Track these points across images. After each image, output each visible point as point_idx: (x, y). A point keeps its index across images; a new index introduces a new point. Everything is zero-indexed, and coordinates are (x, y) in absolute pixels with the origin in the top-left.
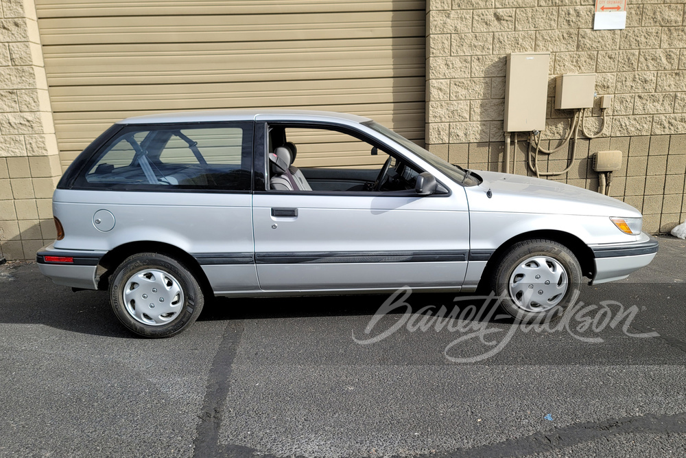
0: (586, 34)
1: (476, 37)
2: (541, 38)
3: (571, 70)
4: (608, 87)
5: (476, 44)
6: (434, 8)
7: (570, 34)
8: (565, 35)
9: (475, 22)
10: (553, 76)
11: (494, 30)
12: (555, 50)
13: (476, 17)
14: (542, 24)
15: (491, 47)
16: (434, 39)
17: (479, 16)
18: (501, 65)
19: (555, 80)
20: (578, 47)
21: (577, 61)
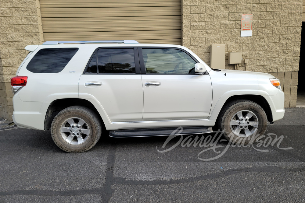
0: (238, 38)
1: (199, 39)
2: (222, 40)
3: (233, 50)
4: (247, 56)
5: (199, 41)
6: (184, 29)
7: (232, 38)
9: (199, 34)
10: (227, 52)
11: (205, 36)
12: (227, 43)
14: (222, 35)
15: (205, 42)
16: (184, 40)
17: (200, 32)
18: (208, 48)
19: (228, 54)
20: (235, 43)
21: (235, 47)
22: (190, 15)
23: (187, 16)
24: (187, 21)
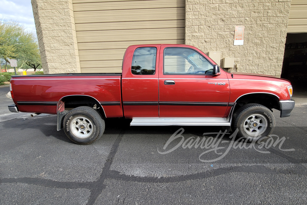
0: (231, 46)
1: (199, 47)
2: (218, 48)
3: (227, 57)
4: (238, 62)
6: (187, 39)
7: (227, 47)
8: (225, 47)
9: (199, 43)
10: (222, 58)
11: (204, 45)
12: (222, 51)
13: (199, 41)
14: (218, 44)
15: (203, 50)
19: (222, 59)
20: (229, 50)
21: (229, 54)
22: (192, 27)
23: (189, 27)
24: (189, 32)
